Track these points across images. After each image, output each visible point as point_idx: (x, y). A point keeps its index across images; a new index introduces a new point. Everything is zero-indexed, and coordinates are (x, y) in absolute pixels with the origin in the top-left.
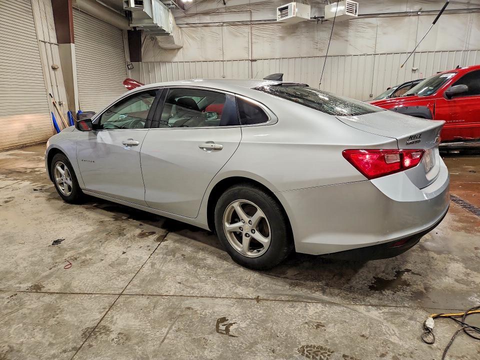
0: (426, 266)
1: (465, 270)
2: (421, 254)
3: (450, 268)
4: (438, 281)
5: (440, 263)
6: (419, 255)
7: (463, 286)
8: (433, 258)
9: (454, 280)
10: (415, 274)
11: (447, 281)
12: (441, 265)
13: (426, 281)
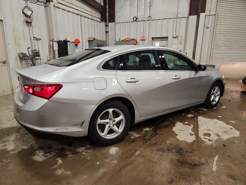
0: (24, 139)
1: (6, 147)
2: (31, 144)
3: (14, 145)
4: (16, 136)
5: (19, 144)
6: (31, 142)
7: (5, 140)
8: (24, 145)
9: (10, 140)
10: (26, 134)
11: (12, 138)
12: (18, 143)
13: (20, 134)
